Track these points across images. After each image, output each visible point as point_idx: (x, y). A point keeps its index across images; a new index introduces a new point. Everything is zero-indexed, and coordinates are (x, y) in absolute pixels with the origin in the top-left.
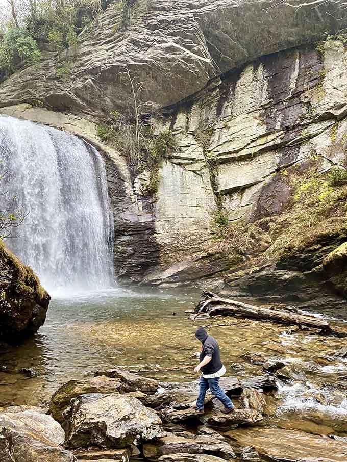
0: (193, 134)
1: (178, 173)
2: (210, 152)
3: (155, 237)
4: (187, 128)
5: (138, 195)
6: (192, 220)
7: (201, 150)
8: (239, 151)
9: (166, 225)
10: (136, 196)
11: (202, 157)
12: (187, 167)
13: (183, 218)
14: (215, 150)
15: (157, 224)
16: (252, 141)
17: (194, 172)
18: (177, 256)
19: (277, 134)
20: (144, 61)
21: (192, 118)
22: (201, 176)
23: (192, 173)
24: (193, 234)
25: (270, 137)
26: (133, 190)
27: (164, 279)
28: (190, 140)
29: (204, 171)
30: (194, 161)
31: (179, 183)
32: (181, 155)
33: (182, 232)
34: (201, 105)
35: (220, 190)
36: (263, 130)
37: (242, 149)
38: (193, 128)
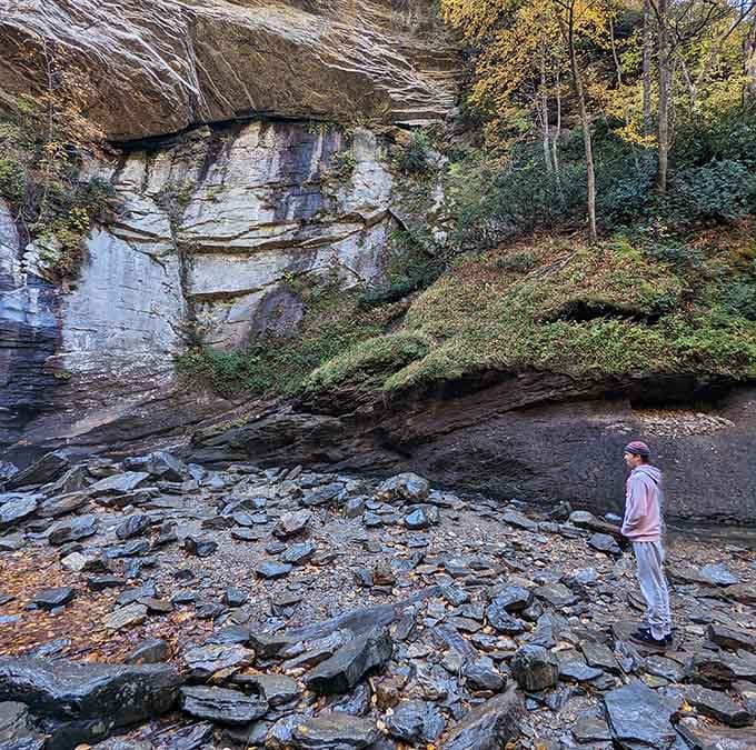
0: (155, 197)
1: (120, 252)
2: (181, 230)
3: (61, 358)
4: (145, 187)
5: (30, 275)
6: (141, 334)
7: (166, 224)
8: (229, 239)
9: (88, 338)
10: (25, 275)
11: (168, 234)
12: (140, 246)
13: (123, 329)
14: (192, 230)
15: (66, 333)
16: (251, 230)
17: (150, 255)
18: (104, 396)
19: (289, 227)
20: (78, 44)
21: (154, 172)
22: (164, 266)
23: (147, 256)
24: (139, 359)
25: (278, 230)
26: (19, 263)
27: (71, 439)
28: (148, 205)
29: (168, 258)
30: (154, 238)
31: (120, 269)
32: (129, 223)
33: (118, 352)
34: (174, 158)
35: (193, 292)
36: (269, 216)
37: (236, 237)
38: (154, 188)
